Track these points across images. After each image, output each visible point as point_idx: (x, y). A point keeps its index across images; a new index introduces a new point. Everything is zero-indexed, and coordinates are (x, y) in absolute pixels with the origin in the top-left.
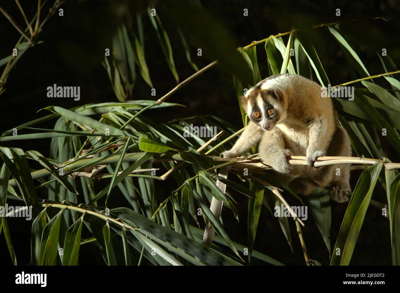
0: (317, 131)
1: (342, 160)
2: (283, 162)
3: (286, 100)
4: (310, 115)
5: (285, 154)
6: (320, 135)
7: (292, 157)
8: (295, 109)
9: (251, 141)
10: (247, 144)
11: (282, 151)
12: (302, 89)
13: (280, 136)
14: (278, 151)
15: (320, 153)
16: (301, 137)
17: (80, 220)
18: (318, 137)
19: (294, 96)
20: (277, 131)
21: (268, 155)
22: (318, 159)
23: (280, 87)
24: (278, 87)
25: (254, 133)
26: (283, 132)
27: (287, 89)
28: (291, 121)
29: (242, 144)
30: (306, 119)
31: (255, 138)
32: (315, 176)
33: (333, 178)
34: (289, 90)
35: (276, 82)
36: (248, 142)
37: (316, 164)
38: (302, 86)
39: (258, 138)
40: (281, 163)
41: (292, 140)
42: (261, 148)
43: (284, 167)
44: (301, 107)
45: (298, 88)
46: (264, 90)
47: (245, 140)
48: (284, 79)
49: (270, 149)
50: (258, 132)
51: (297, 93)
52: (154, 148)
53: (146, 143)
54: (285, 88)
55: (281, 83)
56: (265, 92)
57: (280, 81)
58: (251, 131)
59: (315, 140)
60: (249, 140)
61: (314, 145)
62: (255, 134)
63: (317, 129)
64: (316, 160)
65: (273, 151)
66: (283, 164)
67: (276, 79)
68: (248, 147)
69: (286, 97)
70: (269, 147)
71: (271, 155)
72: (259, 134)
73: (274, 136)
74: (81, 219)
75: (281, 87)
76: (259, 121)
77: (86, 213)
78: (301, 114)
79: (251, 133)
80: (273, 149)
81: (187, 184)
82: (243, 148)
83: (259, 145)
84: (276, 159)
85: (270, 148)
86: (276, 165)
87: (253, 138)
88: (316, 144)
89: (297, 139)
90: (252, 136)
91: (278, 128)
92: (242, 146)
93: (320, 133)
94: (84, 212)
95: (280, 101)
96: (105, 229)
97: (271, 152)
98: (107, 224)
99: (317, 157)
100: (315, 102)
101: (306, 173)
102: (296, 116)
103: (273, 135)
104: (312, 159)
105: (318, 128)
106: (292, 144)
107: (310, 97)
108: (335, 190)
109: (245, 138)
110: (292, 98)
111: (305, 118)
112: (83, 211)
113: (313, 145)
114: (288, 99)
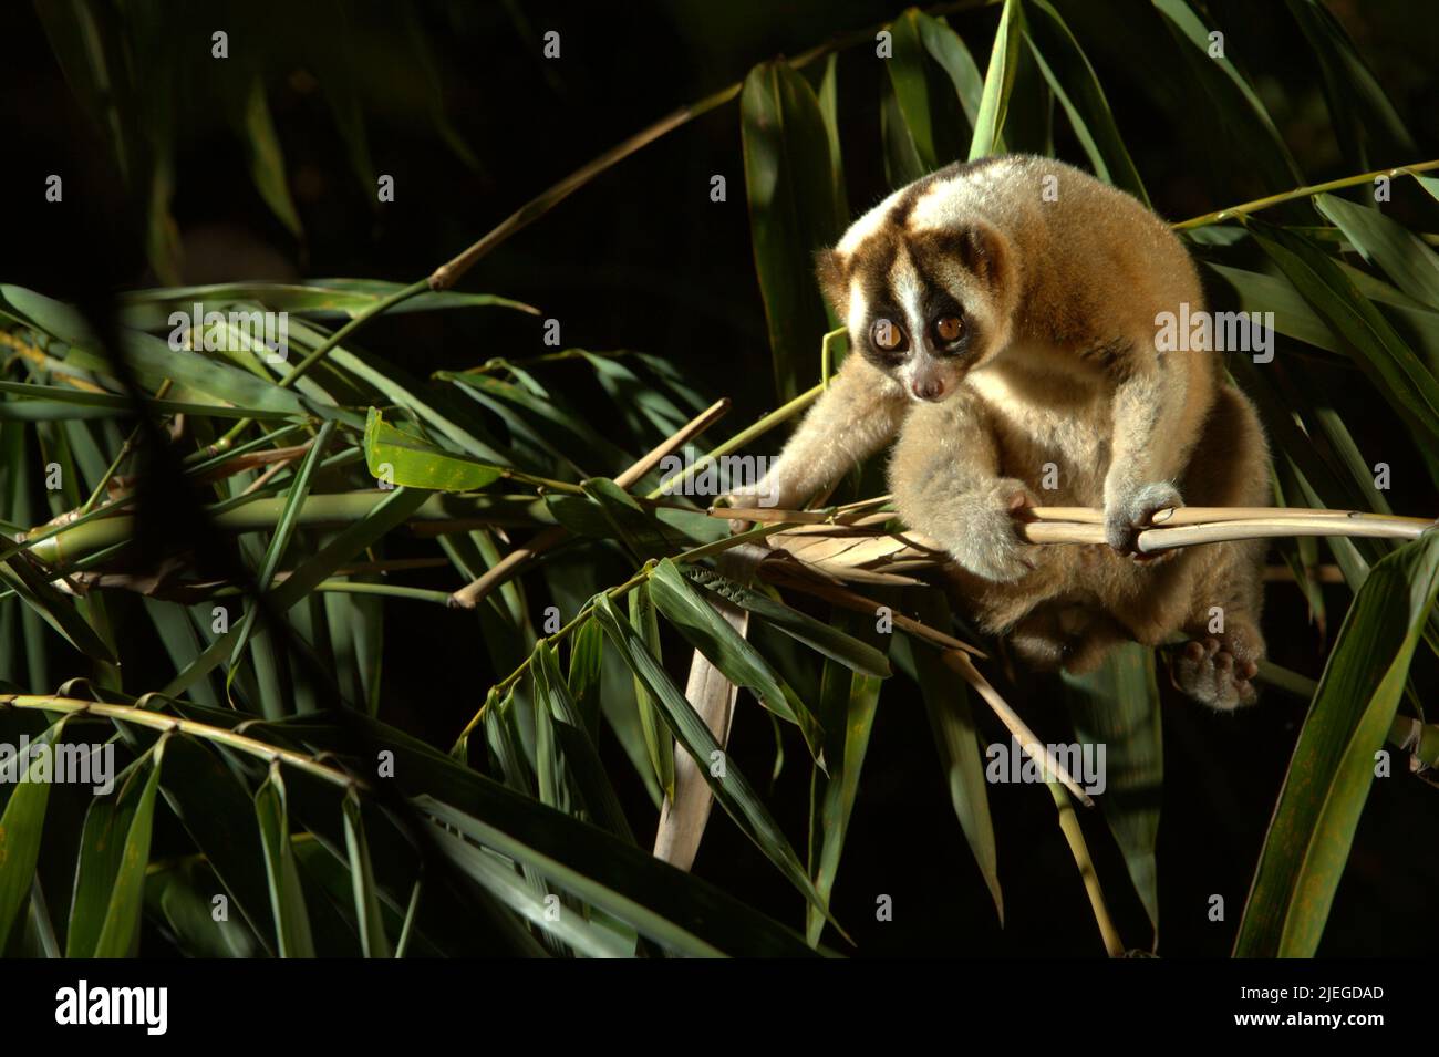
0: (1149, 400)
1: (1266, 522)
2: (1000, 531)
3: (1014, 272)
4: (1114, 334)
5: (1006, 497)
6: (1163, 418)
7: (1040, 511)
8: (1054, 309)
9: (847, 444)
10: (832, 458)
11: (995, 486)
12: (1083, 222)
13: (979, 422)
14: (978, 486)
15: (1162, 492)
16: (1071, 427)
17: (151, 759)
18: (1152, 428)
19: (1050, 254)
20: (966, 401)
21: (934, 502)
22: (1157, 518)
23: (988, 217)
24: (982, 219)
25: (862, 412)
26: (992, 404)
27: (1019, 225)
28: (1030, 360)
29: (811, 456)
30: (1102, 351)
31: (866, 431)
32: (1121, 594)
33: (1196, 603)
34: (1028, 230)
35: (973, 194)
36: (837, 450)
37: (1147, 540)
38: (1081, 209)
39: (879, 431)
40: (992, 537)
41: (1030, 439)
42: (903, 472)
43: (1001, 553)
44: (1075, 300)
45: (1065, 221)
46: (923, 234)
47: (823, 442)
48: (1008, 177)
49: (940, 477)
50: (878, 404)
51: (1060, 236)
52: (432, 470)
53: (399, 450)
54: (1011, 218)
55: (993, 196)
56: (929, 244)
57: (988, 186)
58: (852, 400)
59: (1141, 437)
60: (841, 441)
61: (1136, 461)
62: (865, 416)
63: (1149, 393)
64: (1148, 522)
65: (955, 482)
66: (998, 539)
67: (970, 177)
68: (834, 468)
69: (1013, 261)
70: (938, 468)
71: (948, 503)
72: (883, 416)
73: (956, 420)
74: (151, 756)
75: (992, 216)
76: (897, 362)
77: (175, 729)
78: (1077, 329)
79: (849, 410)
80: (957, 478)
81: (600, 609)
82: (813, 475)
83: (889, 459)
84: (969, 519)
85: (941, 473)
86: (967, 546)
87: (856, 431)
88: (1143, 455)
89: (1052, 436)
90: (854, 422)
91: (970, 390)
92: (807, 465)
93: (1159, 410)
94: (164, 728)
95: (990, 279)
96: (266, 796)
97: (945, 487)
98: (275, 776)
99: (1150, 512)
100: (1134, 278)
101: (1087, 582)
102: (1055, 336)
103: (950, 417)
104: (1129, 518)
105: (1151, 386)
106: (1029, 457)
107: (1116, 257)
108: (1205, 656)
109: (823, 430)
110: (1041, 262)
111: (1098, 344)
112: (164, 723)
113: (1130, 459)
114: (1023, 270)
